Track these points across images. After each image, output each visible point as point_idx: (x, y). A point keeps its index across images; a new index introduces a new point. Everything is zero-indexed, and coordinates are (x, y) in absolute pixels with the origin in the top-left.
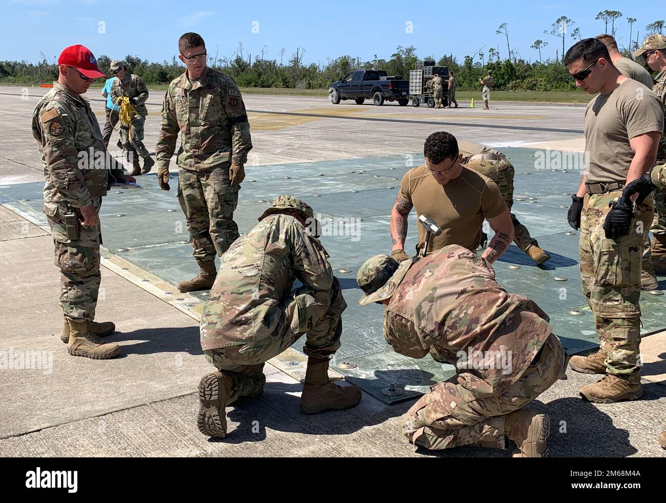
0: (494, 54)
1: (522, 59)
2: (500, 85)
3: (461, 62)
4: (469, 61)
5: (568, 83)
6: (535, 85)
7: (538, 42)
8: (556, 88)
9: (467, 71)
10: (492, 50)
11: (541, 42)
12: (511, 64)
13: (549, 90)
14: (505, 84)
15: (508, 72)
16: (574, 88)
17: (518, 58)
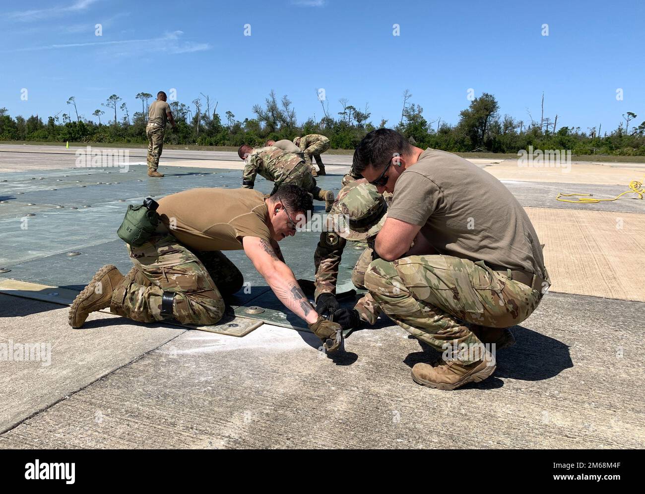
0: (66, 118)
1: (91, 120)
2: (77, 138)
3: (45, 121)
4: (51, 120)
5: (125, 138)
6: (102, 139)
7: (98, 111)
8: (117, 141)
9: (51, 127)
10: (64, 115)
11: (100, 111)
12: (83, 125)
13: (112, 143)
14: (80, 138)
15: (81, 129)
16: (129, 141)
17: (88, 120)
